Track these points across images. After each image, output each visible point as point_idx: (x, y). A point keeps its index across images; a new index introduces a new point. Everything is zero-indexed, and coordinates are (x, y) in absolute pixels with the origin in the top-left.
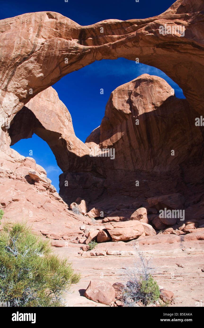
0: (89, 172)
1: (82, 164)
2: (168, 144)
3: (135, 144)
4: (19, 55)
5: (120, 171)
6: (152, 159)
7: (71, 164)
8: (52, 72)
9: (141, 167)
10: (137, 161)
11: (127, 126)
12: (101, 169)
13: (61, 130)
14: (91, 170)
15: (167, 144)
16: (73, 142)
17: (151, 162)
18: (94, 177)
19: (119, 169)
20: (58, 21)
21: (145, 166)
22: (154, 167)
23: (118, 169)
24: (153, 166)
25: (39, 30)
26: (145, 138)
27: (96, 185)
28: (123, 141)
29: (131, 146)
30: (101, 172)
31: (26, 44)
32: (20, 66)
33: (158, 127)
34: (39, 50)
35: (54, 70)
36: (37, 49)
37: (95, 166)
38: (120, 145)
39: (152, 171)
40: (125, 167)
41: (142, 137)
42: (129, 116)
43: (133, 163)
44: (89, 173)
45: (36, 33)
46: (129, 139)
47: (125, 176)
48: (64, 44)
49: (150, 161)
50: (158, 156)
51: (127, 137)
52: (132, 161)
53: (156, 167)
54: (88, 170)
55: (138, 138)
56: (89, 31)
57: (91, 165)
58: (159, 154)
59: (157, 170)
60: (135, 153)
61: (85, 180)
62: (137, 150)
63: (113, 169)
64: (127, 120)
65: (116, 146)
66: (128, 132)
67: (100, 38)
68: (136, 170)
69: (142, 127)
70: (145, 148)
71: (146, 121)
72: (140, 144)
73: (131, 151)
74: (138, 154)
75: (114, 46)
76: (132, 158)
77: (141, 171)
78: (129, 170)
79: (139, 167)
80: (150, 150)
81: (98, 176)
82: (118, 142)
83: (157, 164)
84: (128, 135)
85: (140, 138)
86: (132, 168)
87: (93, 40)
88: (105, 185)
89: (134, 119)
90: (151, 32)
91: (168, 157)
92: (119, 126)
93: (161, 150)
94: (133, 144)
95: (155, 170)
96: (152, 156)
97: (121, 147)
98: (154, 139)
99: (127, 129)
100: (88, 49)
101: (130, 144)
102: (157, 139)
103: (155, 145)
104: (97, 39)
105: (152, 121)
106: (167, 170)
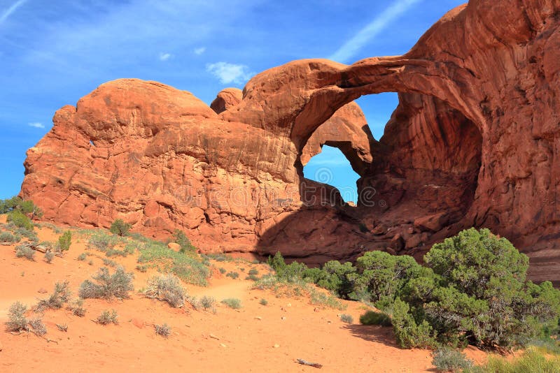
2: (466, 140)
3: (430, 142)
4: (295, 110)
5: (420, 171)
6: (449, 159)
9: (439, 167)
10: (434, 161)
11: (420, 121)
12: (400, 169)
13: (349, 138)
14: (389, 171)
16: (364, 146)
18: (393, 179)
19: (419, 169)
21: (443, 167)
22: (452, 167)
24: (450, 167)
26: (439, 136)
27: (395, 188)
28: (419, 138)
29: (426, 144)
30: (401, 172)
31: (299, 100)
32: (297, 117)
33: (451, 124)
34: (310, 102)
36: (308, 102)
37: (393, 166)
38: (417, 142)
39: (450, 172)
40: (425, 167)
41: (436, 135)
42: (421, 110)
43: (431, 162)
44: (388, 174)
45: (305, 87)
46: (424, 136)
49: (447, 161)
50: (456, 154)
51: (422, 134)
52: (430, 160)
53: (454, 167)
54: (386, 171)
55: (432, 136)
56: (349, 73)
57: (389, 166)
58: (457, 152)
59: (455, 171)
60: (432, 152)
61: (383, 184)
62: (433, 149)
63: (412, 168)
64: (420, 113)
65: (413, 142)
66: (422, 128)
67: (360, 78)
68: (435, 170)
69: (435, 124)
70: (441, 147)
71: (438, 118)
72: (435, 142)
73: (428, 150)
74: (435, 153)
75: (373, 88)
76: (429, 157)
77: (441, 171)
78: (428, 170)
79: (437, 167)
80: (447, 149)
81: (398, 176)
82: (413, 139)
83: (454, 164)
84: (422, 132)
85: (434, 136)
86: (431, 168)
87: (355, 80)
88: (405, 188)
89: (426, 115)
90: (399, 80)
91: (466, 156)
92: (413, 119)
93: (458, 148)
94: (429, 143)
95: (453, 171)
96: (449, 155)
97: (417, 144)
98: (450, 136)
99: (421, 124)
100: (351, 91)
101: (426, 142)
102: (452, 137)
103: (451, 143)
104: (359, 79)
105: (443, 117)
106: (466, 170)
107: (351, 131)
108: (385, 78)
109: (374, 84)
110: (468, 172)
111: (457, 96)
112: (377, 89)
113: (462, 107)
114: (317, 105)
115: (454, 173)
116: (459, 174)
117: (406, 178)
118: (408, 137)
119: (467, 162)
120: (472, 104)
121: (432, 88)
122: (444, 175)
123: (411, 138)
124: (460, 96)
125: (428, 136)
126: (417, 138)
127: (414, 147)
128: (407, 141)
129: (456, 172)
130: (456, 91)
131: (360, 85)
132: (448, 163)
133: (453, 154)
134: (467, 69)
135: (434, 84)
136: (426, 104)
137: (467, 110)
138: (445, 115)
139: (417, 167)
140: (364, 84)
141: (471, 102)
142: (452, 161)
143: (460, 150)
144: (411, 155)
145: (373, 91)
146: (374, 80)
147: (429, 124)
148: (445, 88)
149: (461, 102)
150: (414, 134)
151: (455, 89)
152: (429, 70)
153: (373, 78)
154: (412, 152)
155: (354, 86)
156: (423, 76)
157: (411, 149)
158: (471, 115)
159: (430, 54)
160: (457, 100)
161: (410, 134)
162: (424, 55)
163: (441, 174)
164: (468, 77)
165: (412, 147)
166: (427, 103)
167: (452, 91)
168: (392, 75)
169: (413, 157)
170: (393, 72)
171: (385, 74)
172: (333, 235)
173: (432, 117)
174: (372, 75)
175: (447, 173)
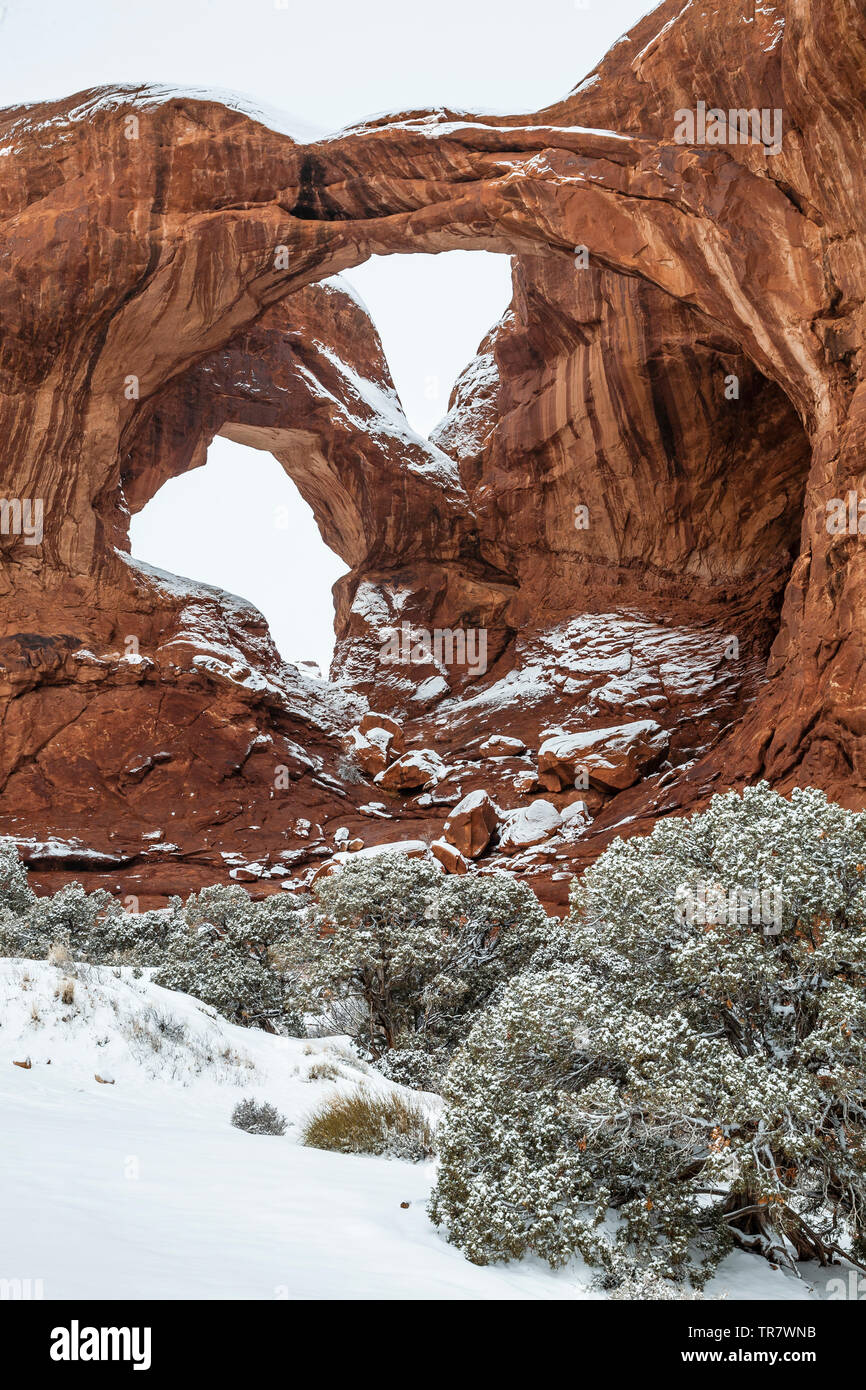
0: (452, 560)
1: (419, 537)
2: (748, 457)
3: (618, 457)
4: (111, 290)
5: (572, 559)
6: (682, 523)
7: (374, 539)
8: (230, 310)
9: (645, 551)
10: (626, 526)
11: (587, 374)
12: (498, 550)
14: (458, 553)
15: (744, 458)
17: (677, 533)
18: (471, 586)
19: (567, 553)
20: (219, 139)
21: (656, 550)
22: (690, 553)
23: (564, 551)
24: (682, 552)
25: (161, 187)
26: (652, 434)
27: (474, 619)
28: (577, 437)
29: (602, 462)
30: (501, 562)
31: (126, 249)
32: (117, 317)
33: (699, 392)
34: (170, 260)
35: (233, 305)
36: (163, 260)
37: (473, 538)
38: (567, 452)
39: (682, 571)
40: (590, 546)
41: (639, 429)
42: (593, 331)
43: (615, 531)
44: (451, 565)
45: (152, 201)
46: (597, 434)
47: (586, 583)
48: (249, 232)
49: (672, 531)
50: (708, 509)
51: (588, 423)
52: (613, 524)
53: (696, 556)
54: (448, 555)
55: (626, 433)
56: (330, 161)
57: (457, 536)
58: (711, 500)
59: (700, 568)
60: (620, 495)
61: (430, 602)
62: (627, 482)
63: (543, 549)
64: (587, 343)
65: (553, 454)
66: (589, 400)
67: (373, 183)
68: (628, 563)
69: (640, 390)
70: (655, 476)
71: (652, 367)
72: (634, 458)
73: (605, 482)
74: (631, 497)
75: (420, 228)
76: (610, 512)
77: (647, 566)
78: (604, 560)
79: (635, 549)
80: (675, 485)
81: (489, 574)
82: (556, 439)
83: (698, 544)
84: (591, 413)
85: (632, 437)
86: (612, 554)
87: (352, 188)
88: (511, 621)
89: (607, 351)
90: (520, 207)
91: (744, 516)
92: (561, 365)
93: (718, 483)
94: (610, 456)
95: (692, 568)
96: (682, 510)
97: (569, 462)
98: (689, 437)
99: (588, 387)
100: (333, 234)
101: (600, 453)
102: (699, 442)
103: (692, 464)
104: (365, 187)
105: (673, 367)
106: (740, 568)
107: (322, 392)
108: (469, 194)
109: (424, 214)
110: (750, 577)
111: (730, 286)
112: (434, 236)
113: (746, 329)
114: (198, 273)
115: (695, 578)
116: (714, 580)
117: (516, 583)
118: (537, 430)
119: (749, 539)
120: (784, 320)
121: (640, 250)
122: (661, 583)
123: (546, 436)
124: (744, 289)
125: (610, 429)
126: (568, 439)
127: (556, 472)
128: (529, 445)
129: (704, 572)
130: (728, 267)
131: (370, 214)
132: (677, 540)
133: (699, 505)
134: (777, 183)
135: (648, 232)
136: (611, 312)
137: (764, 342)
138: (680, 359)
139: (558, 546)
140: (387, 211)
141: (782, 311)
142: (693, 534)
143: (723, 493)
144: (544, 501)
145: (419, 239)
146: (425, 198)
147: (618, 386)
148: (689, 252)
149: (743, 310)
150: (561, 421)
151: (726, 260)
152: (635, 174)
153: (420, 188)
154: (547, 488)
155: (349, 217)
156: (611, 197)
157: (542, 479)
158: (777, 361)
159: (644, 114)
160: (729, 302)
161: (544, 420)
162: (622, 115)
163: (647, 576)
164: (776, 216)
165: (546, 468)
166: (616, 306)
167: (713, 264)
168: (494, 183)
169: (550, 511)
170: (501, 172)
171: (467, 179)
172: (232, 783)
173: (633, 359)
174: (419, 177)
175: (670, 575)
